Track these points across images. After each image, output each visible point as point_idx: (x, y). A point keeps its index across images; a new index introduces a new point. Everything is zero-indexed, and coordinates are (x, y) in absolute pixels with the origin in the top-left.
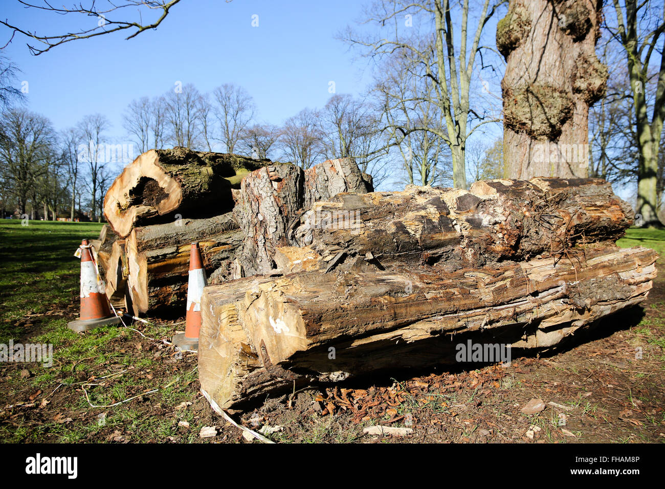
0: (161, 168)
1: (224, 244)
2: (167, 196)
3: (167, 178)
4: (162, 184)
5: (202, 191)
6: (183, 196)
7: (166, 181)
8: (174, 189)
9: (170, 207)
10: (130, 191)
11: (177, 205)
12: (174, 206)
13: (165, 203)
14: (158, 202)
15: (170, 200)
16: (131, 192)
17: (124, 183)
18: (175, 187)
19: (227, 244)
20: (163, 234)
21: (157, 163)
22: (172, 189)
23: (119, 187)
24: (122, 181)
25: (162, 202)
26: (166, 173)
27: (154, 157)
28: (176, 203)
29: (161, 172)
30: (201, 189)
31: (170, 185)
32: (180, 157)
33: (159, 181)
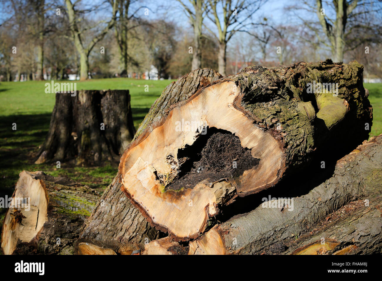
0: (246, 114)
1: (348, 244)
2: (256, 163)
3: (257, 132)
4: (245, 142)
5: (307, 151)
6: (287, 164)
7: (255, 137)
8: (270, 151)
9: (259, 184)
10: (180, 151)
11: (274, 180)
12: (268, 180)
13: (250, 176)
14: (237, 173)
15: (261, 171)
16: (181, 153)
17: (168, 136)
18: (272, 147)
19: (352, 243)
20: (258, 233)
21: (239, 103)
22: (267, 151)
23: (156, 143)
24: (162, 132)
25: (245, 173)
26: (255, 122)
27: (232, 94)
28: (272, 175)
29: (245, 120)
30: (306, 148)
31: (263, 142)
32: (267, 89)
33: (240, 136)
